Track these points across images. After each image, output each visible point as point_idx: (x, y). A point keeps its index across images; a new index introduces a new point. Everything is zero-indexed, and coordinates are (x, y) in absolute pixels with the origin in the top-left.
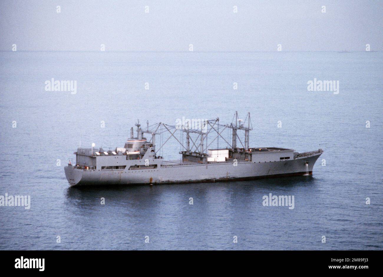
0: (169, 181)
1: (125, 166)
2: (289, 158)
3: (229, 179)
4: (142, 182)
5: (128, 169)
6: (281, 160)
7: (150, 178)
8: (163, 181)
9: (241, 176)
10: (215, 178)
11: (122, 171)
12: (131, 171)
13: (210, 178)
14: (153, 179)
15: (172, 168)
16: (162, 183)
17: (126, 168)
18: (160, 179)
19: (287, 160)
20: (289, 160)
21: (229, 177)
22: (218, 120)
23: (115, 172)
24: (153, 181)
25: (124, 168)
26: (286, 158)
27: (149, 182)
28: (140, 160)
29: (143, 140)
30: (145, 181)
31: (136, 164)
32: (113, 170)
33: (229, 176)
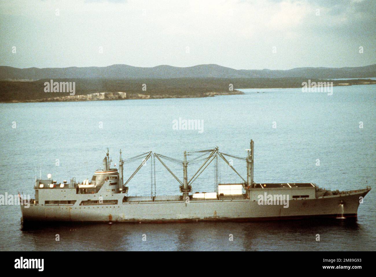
0: (134, 219)
1: (75, 201)
2: (308, 196)
3: (217, 219)
4: (99, 220)
5: (79, 204)
6: (295, 199)
7: (109, 215)
8: (126, 219)
9: (236, 217)
10: (198, 218)
11: (71, 207)
12: (83, 206)
13: (191, 218)
14: (113, 217)
15: (139, 205)
16: (125, 221)
17: (76, 203)
18: (122, 217)
19: (304, 198)
20: (307, 198)
21: (217, 217)
22: (217, 149)
23: (61, 207)
24: (114, 219)
25: (74, 203)
26: (302, 196)
27: (109, 220)
28: (95, 194)
29: (107, 171)
30: (103, 218)
31: (89, 199)
32: (60, 205)
33: (219, 216)
